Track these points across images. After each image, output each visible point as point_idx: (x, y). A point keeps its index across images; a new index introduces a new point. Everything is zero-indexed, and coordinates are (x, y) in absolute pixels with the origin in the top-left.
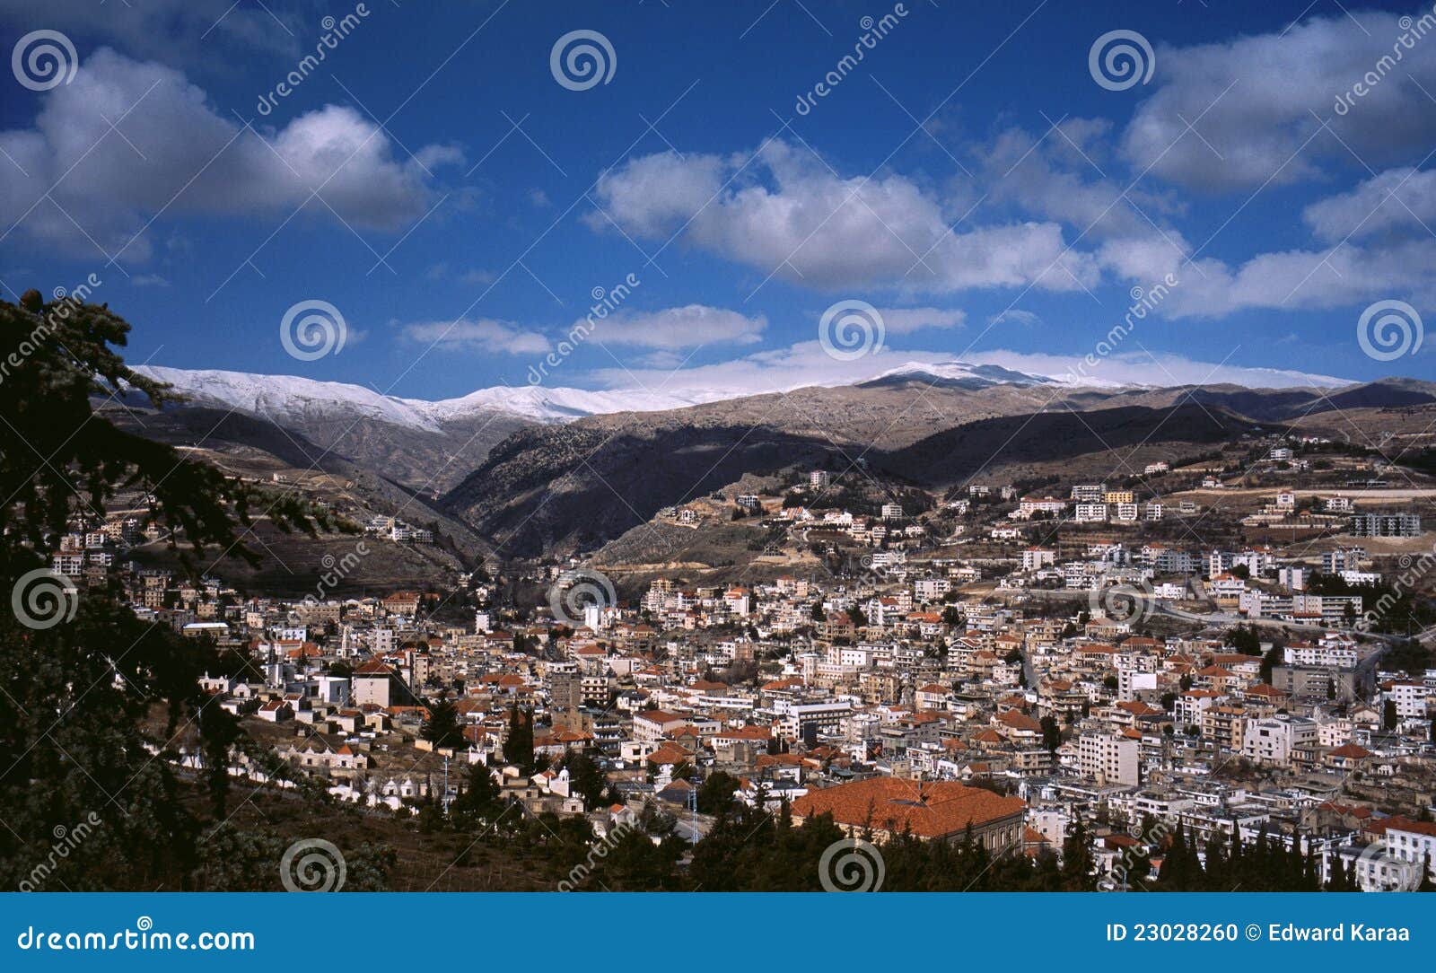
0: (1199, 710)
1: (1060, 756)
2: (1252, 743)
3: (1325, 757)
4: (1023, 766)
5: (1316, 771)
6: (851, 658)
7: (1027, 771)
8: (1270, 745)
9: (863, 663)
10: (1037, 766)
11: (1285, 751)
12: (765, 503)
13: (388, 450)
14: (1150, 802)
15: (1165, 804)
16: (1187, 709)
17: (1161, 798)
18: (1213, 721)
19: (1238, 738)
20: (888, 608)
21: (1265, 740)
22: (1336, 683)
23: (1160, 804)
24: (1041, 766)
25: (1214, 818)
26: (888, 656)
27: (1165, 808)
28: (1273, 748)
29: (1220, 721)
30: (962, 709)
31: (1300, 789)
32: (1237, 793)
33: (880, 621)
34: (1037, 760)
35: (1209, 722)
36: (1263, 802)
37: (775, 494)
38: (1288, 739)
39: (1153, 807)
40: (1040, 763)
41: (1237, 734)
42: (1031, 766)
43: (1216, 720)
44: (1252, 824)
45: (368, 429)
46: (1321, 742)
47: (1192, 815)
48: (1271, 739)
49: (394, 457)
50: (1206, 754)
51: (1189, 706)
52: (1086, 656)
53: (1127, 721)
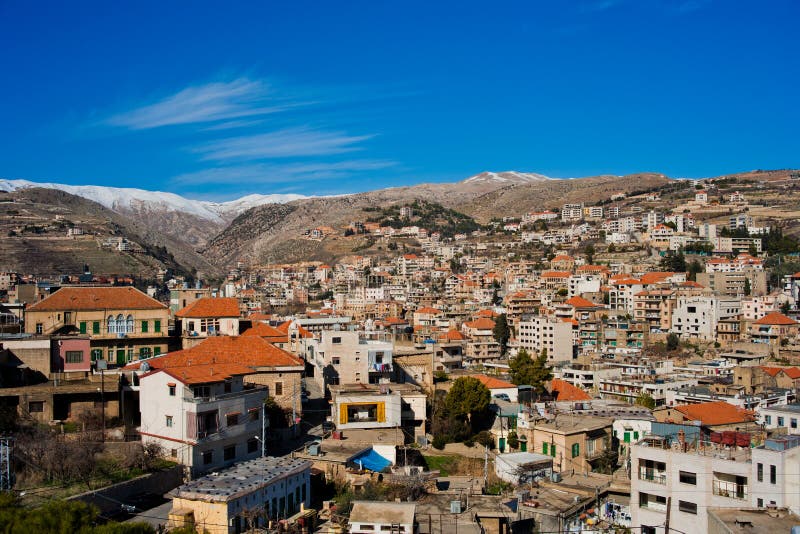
0: (631, 297)
1: (510, 348)
2: (680, 320)
3: (750, 328)
4: (474, 356)
5: (743, 341)
6: (373, 295)
7: (477, 360)
8: (696, 321)
9: (382, 297)
10: (486, 356)
11: (711, 325)
12: (368, 226)
13: (187, 228)
14: (576, 372)
15: (590, 373)
16: (620, 296)
17: (587, 368)
18: (644, 304)
19: (666, 317)
20: (409, 262)
21: (692, 316)
22: (750, 282)
23: (586, 373)
24: (491, 355)
25: (639, 383)
26: (402, 292)
27: (591, 377)
28: (700, 323)
29: (650, 303)
30: (446, 324)
31: (727, 357)
32: (665, 364)
33: (404, 272)
34: (486, 350)
35: (640, 305)
36: (690, 372)
37: (377, 220)
38: (713, 313)
39: (578, 377)
40: (489, 352)
41: (666, 313)
42: (481, 356)
43: (647, 303)
44: (680, 387)
45: (176, 217)
46: (745, 316)
47: (617, 382)
48: (698, 314)
49: (190, 231)
50: (637, 334)
51: (622, 294)
52: (548, 280)
53: (568, 313)
